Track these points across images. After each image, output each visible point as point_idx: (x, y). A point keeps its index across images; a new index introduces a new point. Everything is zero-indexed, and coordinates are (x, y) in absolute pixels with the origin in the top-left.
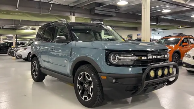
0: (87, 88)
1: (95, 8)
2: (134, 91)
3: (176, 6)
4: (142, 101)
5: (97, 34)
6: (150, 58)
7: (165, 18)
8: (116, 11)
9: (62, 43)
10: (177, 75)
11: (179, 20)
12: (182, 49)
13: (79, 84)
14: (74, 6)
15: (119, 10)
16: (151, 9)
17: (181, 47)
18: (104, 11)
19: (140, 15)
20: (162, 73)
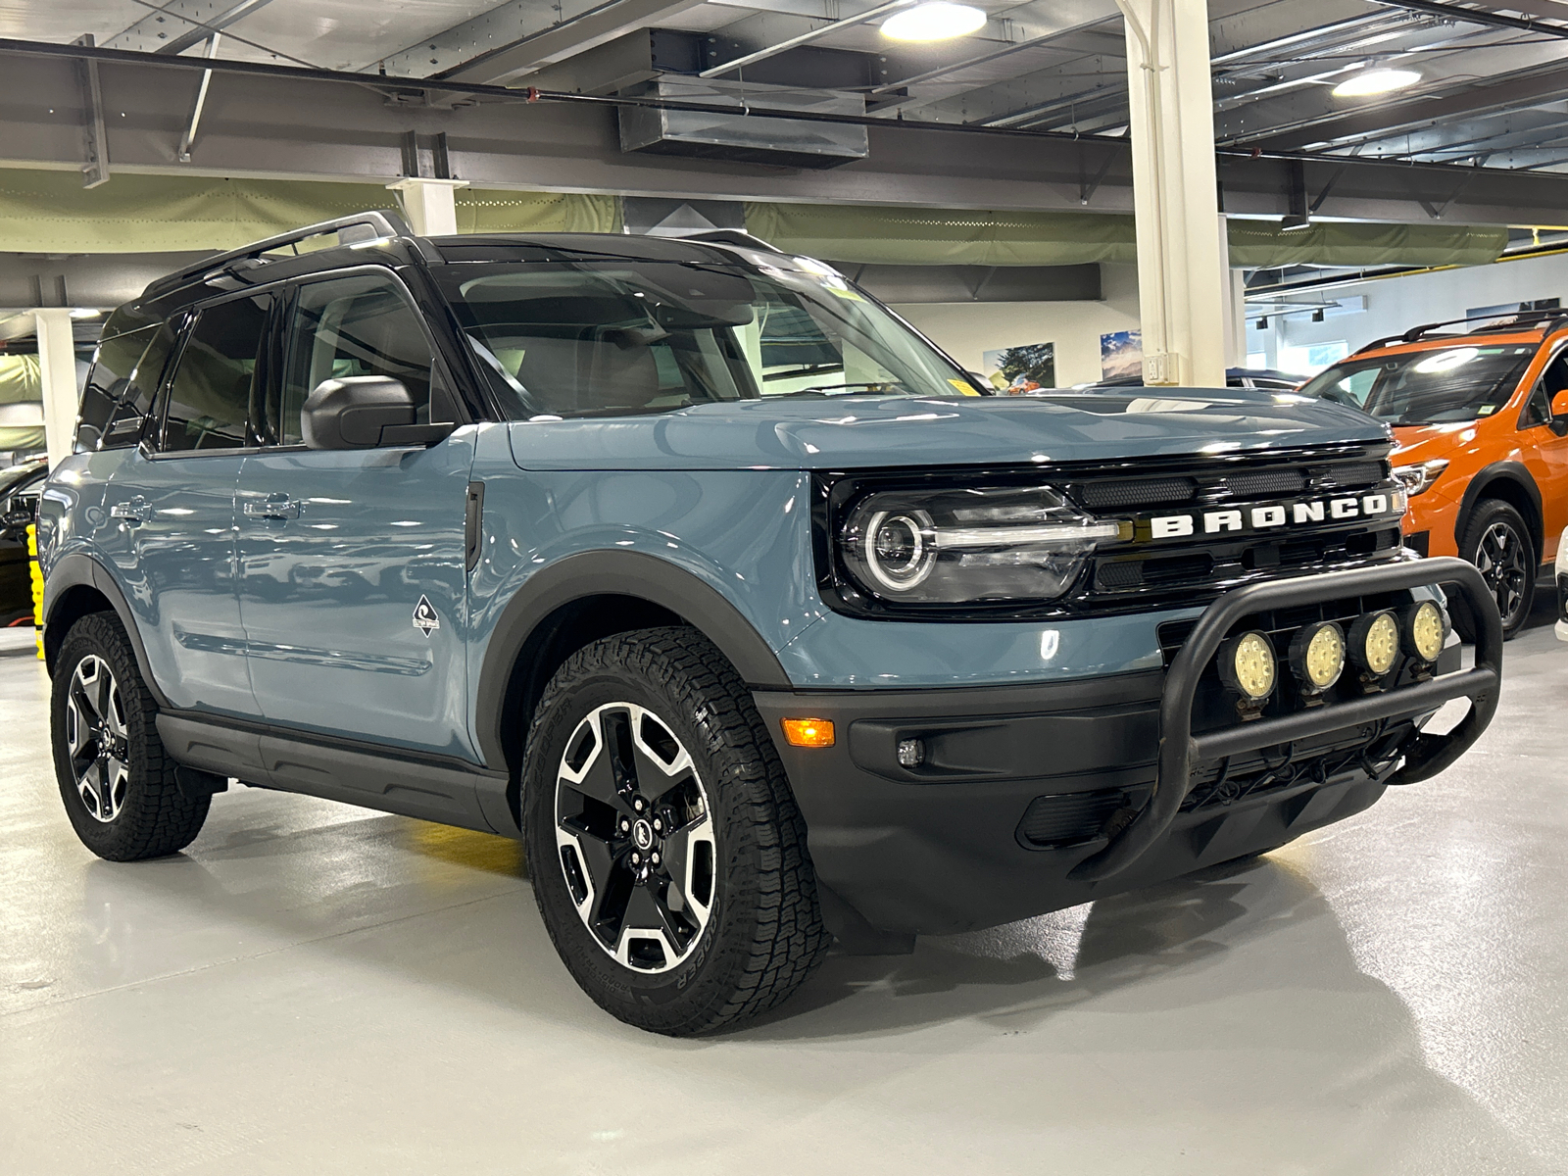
0: (654, 849)
1: (653, 86)
2: (1100, 843)
3: (1463, 26)
4: (1179, 949)
5: (706, 339)
6: (1224, 527)
7: (1370, 151)
8: (870, 104)
9: (377, 446)
10: (1488, 673)
11: (1516, 165)
12: (1548, 456)
13: (571, 826)
14: (438, 81)
15: (902, 92)
16: (1217, 72)
17: (1539, 433)
18: (754, 112)
19: (1119, 133)
20: (1347, 659)
